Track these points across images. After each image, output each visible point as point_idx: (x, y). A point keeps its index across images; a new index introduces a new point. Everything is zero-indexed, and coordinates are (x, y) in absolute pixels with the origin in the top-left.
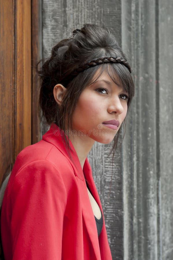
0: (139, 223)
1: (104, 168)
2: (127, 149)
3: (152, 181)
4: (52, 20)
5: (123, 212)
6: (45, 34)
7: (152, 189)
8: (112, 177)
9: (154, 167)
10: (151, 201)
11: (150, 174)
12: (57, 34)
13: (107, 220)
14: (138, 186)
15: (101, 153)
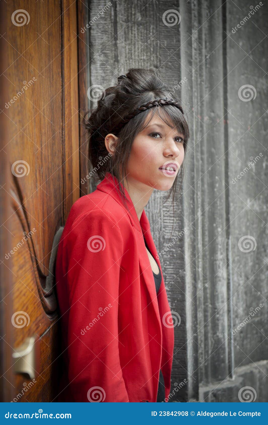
0: (205, 289)
1: (163, 223)
2: (189, 201)
3: (220, 239)
4: (101, 55)
5: (185, 273)
6: (93, 71)
7: (220, 249)
8: (171, 233)
9: (222, 224)
10: (220, 263)
11: (218, 232)
12: (107, 70)
13: (167, 281)
14: (203, 245)
15: (159, 206)
